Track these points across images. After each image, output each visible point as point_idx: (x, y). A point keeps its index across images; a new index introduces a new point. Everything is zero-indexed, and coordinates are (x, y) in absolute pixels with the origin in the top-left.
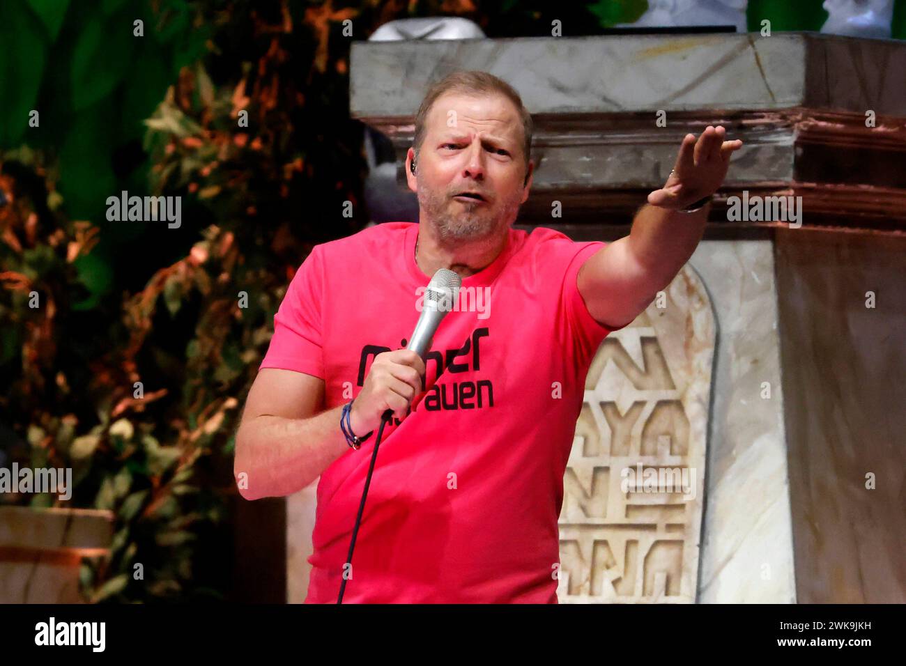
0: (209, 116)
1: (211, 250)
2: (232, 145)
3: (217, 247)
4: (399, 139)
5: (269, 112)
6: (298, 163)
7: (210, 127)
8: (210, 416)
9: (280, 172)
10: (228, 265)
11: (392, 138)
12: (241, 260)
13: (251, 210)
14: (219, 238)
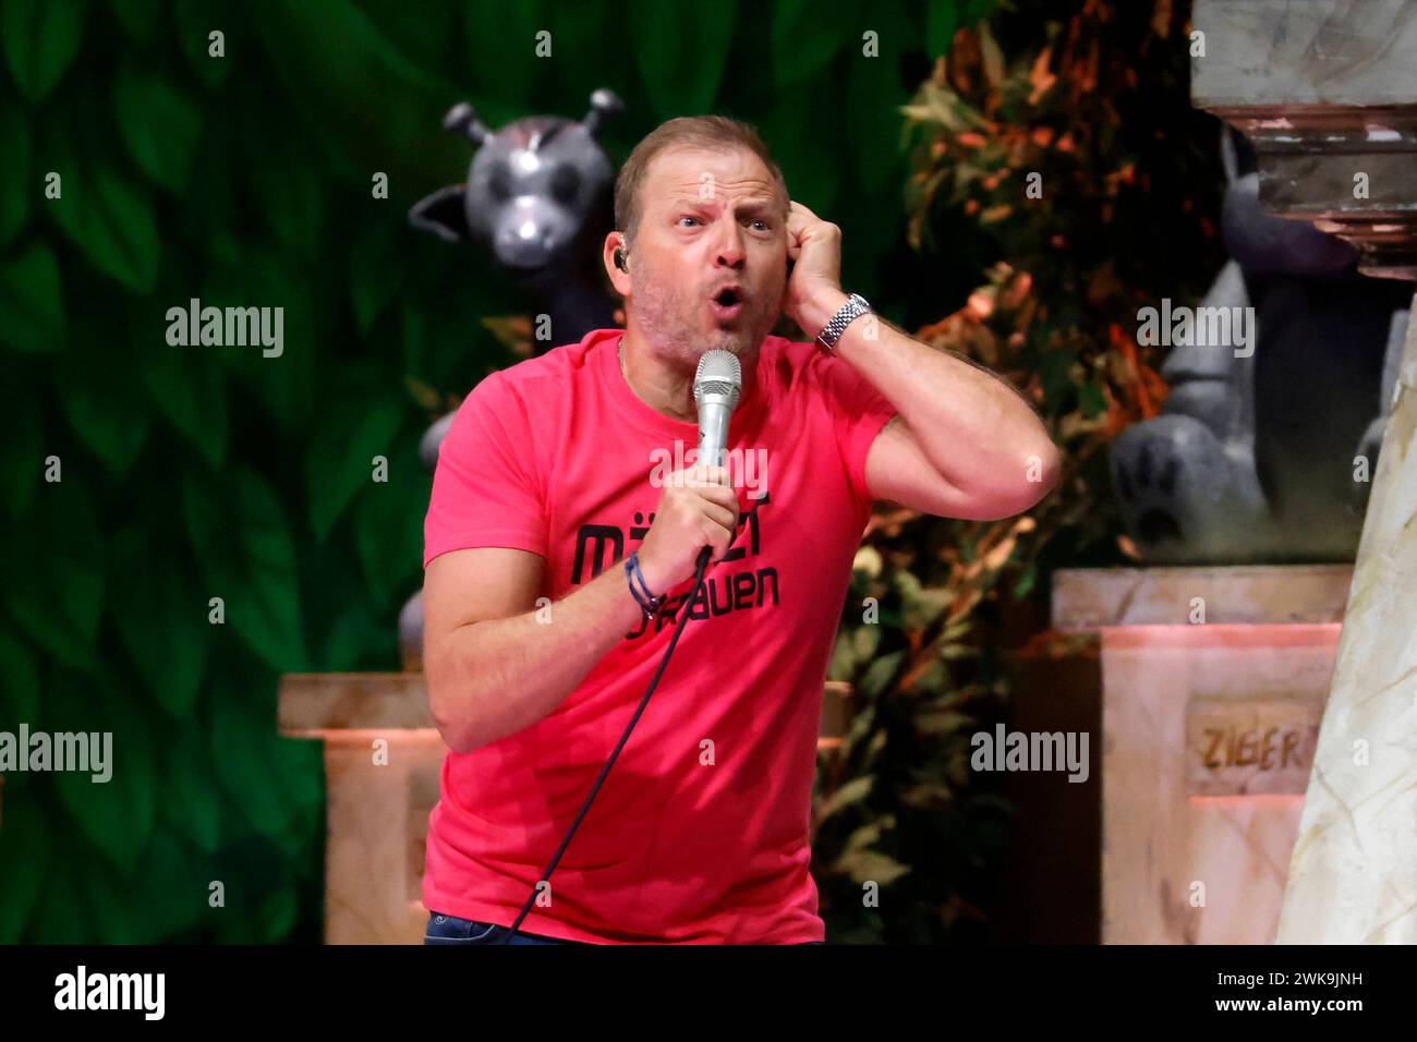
0: (995, 102)
1: (998, 300)
2: (1031, 144)
3: (1008, 294)
4: (1264, 138)
5: (1084, 96)
6: (1127, 171)
7: (999, 118)
8: (995, 543)
9: (1101, 185)
10: (1024, 320)
11: (1253, 137)
12: (1043, 314)
13: (1057, 241)
14: (1010, 282)
